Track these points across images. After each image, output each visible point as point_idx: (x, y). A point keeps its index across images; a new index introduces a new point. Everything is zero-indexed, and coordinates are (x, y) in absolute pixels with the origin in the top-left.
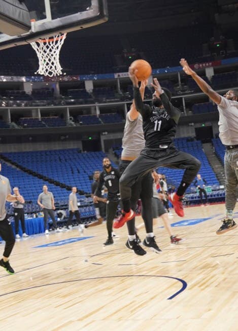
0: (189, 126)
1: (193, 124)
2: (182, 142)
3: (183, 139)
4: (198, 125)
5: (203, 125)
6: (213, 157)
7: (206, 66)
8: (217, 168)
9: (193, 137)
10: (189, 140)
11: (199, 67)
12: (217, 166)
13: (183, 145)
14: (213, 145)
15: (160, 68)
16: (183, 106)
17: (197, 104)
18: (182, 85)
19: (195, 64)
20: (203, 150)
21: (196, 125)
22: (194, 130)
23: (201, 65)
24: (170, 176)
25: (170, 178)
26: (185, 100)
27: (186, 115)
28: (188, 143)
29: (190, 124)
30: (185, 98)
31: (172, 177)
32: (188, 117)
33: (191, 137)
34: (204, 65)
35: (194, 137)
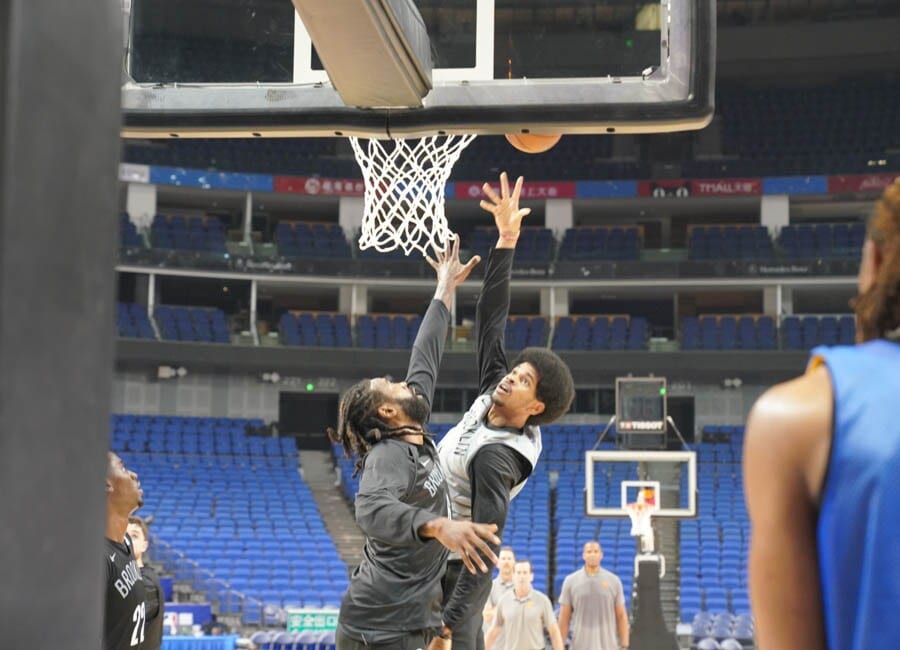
0: (260, 380)
1: (275, 377)
2: (230, 435)
3: (233, 423)
4: (293, 385)
5: (310, 387)
6: (335, 503)
7: (343, 189)
8: (349, 546)
9: (267, 422)
10: (253, 429)
11: (321, 190)
12: (348, 538)
13: (232, 444)
14: (334, 460)
15: (185, 165)
16: (248, 307)
17: (297, 314)
18: (255, 240)
19: (311, 177)
20: (301, 471)
21: (286, 382)
22: (277, 398)
23: (327, 186)
24: (189, 552)
25: (190, 561)
26: (259, 292)
27: (256, 343)
28: (253, 440)
29: (266, 377)
30: (258, 282)
31: (194, 557)
32: (262, 350)
33: (260, 421)
34: (338, 186)
35: (273, 424)
